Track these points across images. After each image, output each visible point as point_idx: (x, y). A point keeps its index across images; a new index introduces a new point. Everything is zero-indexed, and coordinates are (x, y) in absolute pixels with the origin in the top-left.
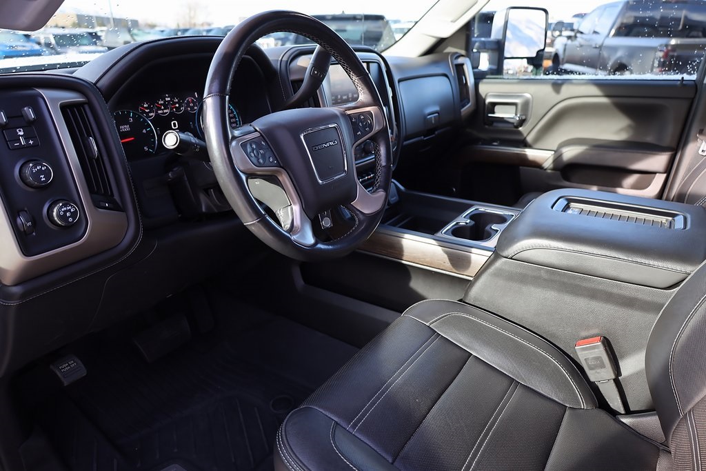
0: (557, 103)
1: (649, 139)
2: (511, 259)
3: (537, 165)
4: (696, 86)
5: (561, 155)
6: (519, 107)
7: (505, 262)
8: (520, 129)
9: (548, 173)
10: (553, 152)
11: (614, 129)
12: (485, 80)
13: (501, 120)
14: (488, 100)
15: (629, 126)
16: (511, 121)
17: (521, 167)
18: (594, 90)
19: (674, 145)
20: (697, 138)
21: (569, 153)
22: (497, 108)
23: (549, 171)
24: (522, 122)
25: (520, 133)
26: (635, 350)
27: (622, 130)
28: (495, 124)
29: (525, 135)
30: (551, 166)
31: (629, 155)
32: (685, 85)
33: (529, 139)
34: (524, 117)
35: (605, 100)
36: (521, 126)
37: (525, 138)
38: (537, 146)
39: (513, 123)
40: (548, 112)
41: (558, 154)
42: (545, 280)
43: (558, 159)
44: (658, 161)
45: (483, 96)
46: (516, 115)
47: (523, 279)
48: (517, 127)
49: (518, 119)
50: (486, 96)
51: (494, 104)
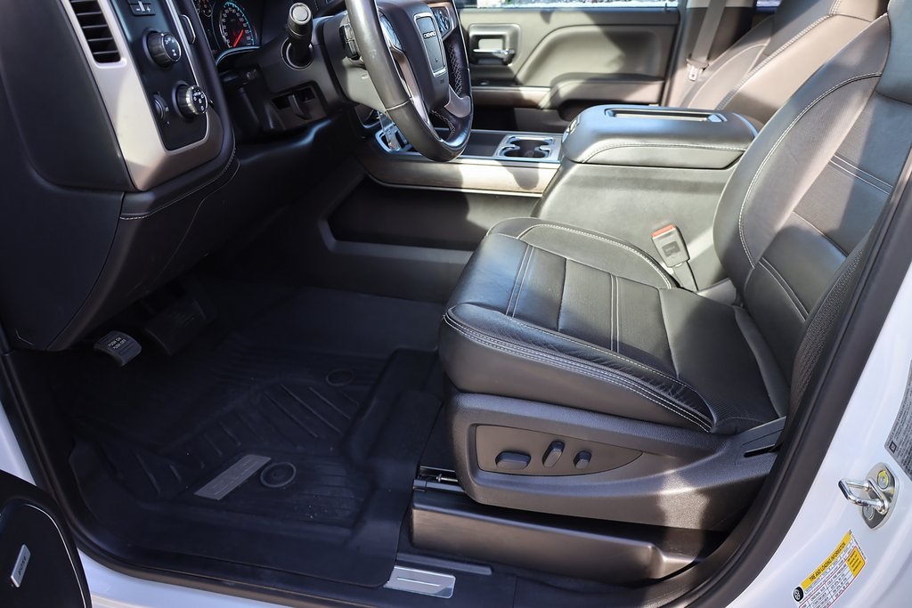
0: (549, 34)
1: (640, 70)
2: (586, 163)
3: (533, 105)
4: (679, 12)
5: (557, 92)
6: (508, 39)
7: (579, 169)
8: (510, 65)
9: (546, 113)
10: (549, 89)
11: (604, 61)
12: (465, 10)
13: (488, 56)
14: (472, 34)
15: (620, 57)
16: (500, 56)
17: (516, 109)
18: (585, 19)
19: (663, 75)
20: (687, 63)
21: (566, 89)
22: (482, 42)
23: (546, 111)
24: (512, 57)
25: (509, 70)
26: (702, 230)
27: (613, 61)
28: (480, 62)
29: (515, 73)
30: (549, 105)
31: (624, 86)
32: (669, 11)
33: (520, 77)
34: (513, 52)
35: (595, 29)
36: (510, 62)
37: (515, 76)
38: (530, 83)
39: (502, 59)
40: (538, 45)
41: (554, 91)
42: (619, 179)
43: (554, 97)
44: (650, 92)
45: (466, 28)
46: (504, 49)
47: (597, 183)
48: (506, 64)
49: (506, 53)
50: (469, 28)
51: (479, 38)
